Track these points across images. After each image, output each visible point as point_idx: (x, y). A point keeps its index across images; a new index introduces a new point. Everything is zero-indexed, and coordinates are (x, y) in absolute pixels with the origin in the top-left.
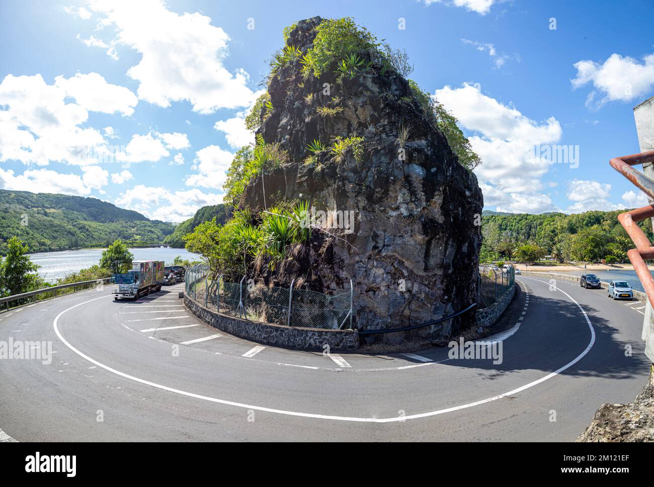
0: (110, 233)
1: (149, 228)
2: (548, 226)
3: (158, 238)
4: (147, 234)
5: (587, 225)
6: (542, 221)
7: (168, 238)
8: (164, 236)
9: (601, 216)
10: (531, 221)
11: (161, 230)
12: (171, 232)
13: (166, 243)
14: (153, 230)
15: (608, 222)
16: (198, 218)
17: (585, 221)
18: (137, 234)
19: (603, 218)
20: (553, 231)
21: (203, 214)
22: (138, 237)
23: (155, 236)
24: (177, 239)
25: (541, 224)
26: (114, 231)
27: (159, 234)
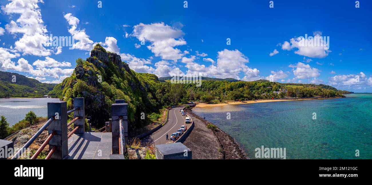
0: (23, 90)
1: (42, 87)
2: (222, 87)
3: (46, 92)
4: (40, 90)
5: (238, 87)
6: (220, 84)
7: (50, 92)
8: (48, 91)
9: (244, 84)
10: (215, 84)
11: (47, 88)
12: (52, 89)
13: (49, 95)
14: (43, 88)
15: (246, 87)
16: (64, 83)
17: (238, 86)
18: (36, 90)
19: (245, 85)
20: (224, 89)
21: (66, 81)
22: (36, 91)
23: (44, 91)
24: (55, 93)
25: (219, 86)
26: (25, 89)
27: (46, 90)
